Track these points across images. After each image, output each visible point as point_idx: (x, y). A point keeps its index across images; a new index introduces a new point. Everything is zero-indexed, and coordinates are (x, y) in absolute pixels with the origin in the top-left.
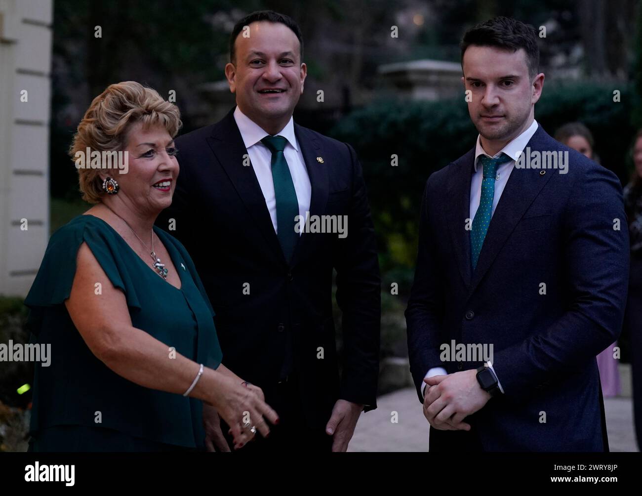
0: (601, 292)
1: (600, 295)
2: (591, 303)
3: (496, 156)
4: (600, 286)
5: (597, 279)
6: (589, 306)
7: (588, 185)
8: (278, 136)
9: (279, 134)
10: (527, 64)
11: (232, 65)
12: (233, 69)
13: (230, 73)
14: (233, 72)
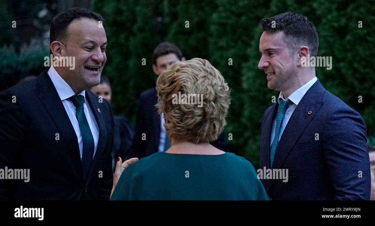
0: (349, 189)
1: (349, 192)
2: (344, 196)
3: (285, 100)
4: (350, 185)
5: (346, 181)
6: (342, 197)
7: (334, 122)
8: (80, 95)
9: (80, 94)
10: (285, 41)
11: (61, 43)
12: (61, 46)
13: (56, 47)
14: (58, 48)
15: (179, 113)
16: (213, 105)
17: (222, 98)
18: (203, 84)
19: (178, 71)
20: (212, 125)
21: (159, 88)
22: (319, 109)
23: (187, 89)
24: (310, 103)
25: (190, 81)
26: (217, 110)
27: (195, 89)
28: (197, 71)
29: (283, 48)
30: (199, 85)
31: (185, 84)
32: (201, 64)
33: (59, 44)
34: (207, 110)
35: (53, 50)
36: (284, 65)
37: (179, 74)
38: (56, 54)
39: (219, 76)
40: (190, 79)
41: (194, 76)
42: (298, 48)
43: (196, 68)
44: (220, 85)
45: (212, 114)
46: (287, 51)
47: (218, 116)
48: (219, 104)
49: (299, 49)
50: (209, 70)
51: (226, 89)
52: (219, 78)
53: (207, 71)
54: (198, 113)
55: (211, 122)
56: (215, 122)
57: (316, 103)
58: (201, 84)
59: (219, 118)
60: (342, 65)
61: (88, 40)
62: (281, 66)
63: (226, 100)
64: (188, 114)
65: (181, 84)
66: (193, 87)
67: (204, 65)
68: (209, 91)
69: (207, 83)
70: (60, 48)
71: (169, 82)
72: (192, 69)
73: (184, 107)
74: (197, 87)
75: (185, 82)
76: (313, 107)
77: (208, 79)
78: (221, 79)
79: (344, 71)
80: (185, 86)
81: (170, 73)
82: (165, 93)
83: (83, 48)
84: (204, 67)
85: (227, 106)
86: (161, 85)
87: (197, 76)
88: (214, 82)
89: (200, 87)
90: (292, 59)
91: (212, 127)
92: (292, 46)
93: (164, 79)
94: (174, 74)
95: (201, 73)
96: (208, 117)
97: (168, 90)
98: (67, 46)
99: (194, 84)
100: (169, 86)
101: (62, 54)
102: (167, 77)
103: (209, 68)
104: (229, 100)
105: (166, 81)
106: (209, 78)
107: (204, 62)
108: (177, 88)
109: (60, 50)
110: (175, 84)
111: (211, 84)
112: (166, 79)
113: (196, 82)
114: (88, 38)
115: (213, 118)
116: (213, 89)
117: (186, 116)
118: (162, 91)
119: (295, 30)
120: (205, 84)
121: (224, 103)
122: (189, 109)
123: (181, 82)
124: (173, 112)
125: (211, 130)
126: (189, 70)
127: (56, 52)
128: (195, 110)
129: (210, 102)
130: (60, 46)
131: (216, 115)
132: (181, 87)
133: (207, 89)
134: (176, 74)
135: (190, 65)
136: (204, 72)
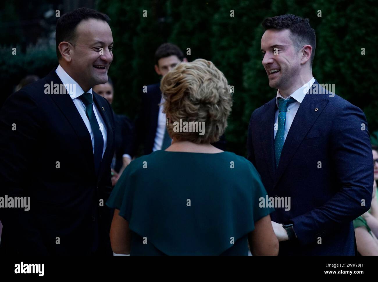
0: (356, 182)
1: (356, 184)
2: (351, 187)
3: (286, 99)
4: (356, 178)
5: (354, 175)
6: (349, 189)
10: (291, 39)
11: (69, 44)
12: (70, 46)
13: (64, 48)
14: (66, 48)
15: (183, 115)
16: (217, 108)
17: (225, 101)
18: (209, 87)
19: (183, 72)
20: (215, 127)
21: (164, 88)
22: (326, 106)
23: (192, 91)
24: (315, 101)
25: (196, 84)
26: (220, 113)
27: (201, 92)
28: (202, 73)
29: (289, 45)
30: (205, 88)
31: (190, 86)
32: (206, 66)
33: (67, 45)
34: (211, 112)
35: (61, 50)
36: (290, 61)
37: (185, 75)
38: (64, 54)
39: (222, 78)
40: (196, 81)
41: (200, 78)
42: (303, 46)
43: (201, 70)
44: (224, 87)
45: (216, 116)
46: (292, 49)
47: (221, 118)
48: (222, 107)
49: (304, 48)
50: (213, 72)
51: (229, 91)
52: (223, 80)
53: (212, 73)
54: (203, 115)
55: (214, 124)
56: (218, 124)
57: (320, 101)
58: (206, 87)
59: (222, 120)
60: (341, 64)
61: (97, 40)
62: (287, 63)
63: (228, 103)
64: (193, 116)
65: (187, 86)
66: (198, 90)
67: (209, 67)
68: (213, 95)
69: (212, 86)
70: (68, 49)
71: (175, 83)
72: (198, 71)
73: (189, 109)
74: (202, 90)
75: (191, 84)
76: (318, 105)
77: (214, 82)
78: (225, 81)
79: (343, 70)
80: (190, 88)
81: (176, 73)
82: (170, 93)
83: (92, 48)
84: (209, 69)
85: (229, 109)
86: (166, 86)
87: (202, 78)
88: (219, 85)
89: (206, 89)
90: (296, 57)
91: (215, 129)
92: (297, 44)
93: (170, 80)
94: (179, 75)
95: (206, 76)
96: (212, 119)
97: (173, 91)
98: (76, 46)
99: (200, 86)
100: (174, 87)
101: (71, 54)
102: (172, 78)
103: (213, 69)
104: (231, 103)
105: (171, 82)
106: (214, 80)
107: (208, 64)
108: (182, 90)
109: (68, 50)
110: (180, 85)
111: (216, 87)
112: (171, 79)
113: (202, 85)
114: (97, 39)
115: (216, 121)
116: (218, 92)
117: (191, 118)
118: (167, 92)
119: (300, 29)
120: (210, 87)
121: (227, 106)
122: (193, 111)
123: (187, 84)
124: (177, 113)
125: (214, 132)
126: (195, 72)
127: (64, 52)
128: (200, 112)
129: (214, 105)
130: (68, 46)
131: (219, 117)
132: (187, 89)
133: (212, 93)
134: (182, 75)
135: (195, 66)
136: (209, 75)
